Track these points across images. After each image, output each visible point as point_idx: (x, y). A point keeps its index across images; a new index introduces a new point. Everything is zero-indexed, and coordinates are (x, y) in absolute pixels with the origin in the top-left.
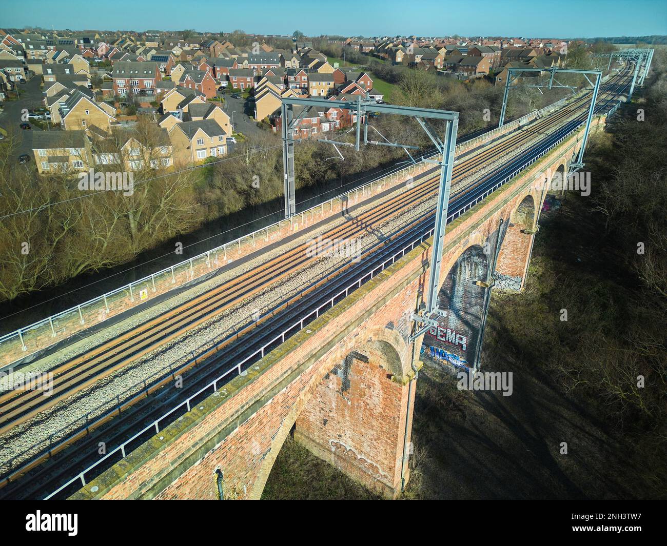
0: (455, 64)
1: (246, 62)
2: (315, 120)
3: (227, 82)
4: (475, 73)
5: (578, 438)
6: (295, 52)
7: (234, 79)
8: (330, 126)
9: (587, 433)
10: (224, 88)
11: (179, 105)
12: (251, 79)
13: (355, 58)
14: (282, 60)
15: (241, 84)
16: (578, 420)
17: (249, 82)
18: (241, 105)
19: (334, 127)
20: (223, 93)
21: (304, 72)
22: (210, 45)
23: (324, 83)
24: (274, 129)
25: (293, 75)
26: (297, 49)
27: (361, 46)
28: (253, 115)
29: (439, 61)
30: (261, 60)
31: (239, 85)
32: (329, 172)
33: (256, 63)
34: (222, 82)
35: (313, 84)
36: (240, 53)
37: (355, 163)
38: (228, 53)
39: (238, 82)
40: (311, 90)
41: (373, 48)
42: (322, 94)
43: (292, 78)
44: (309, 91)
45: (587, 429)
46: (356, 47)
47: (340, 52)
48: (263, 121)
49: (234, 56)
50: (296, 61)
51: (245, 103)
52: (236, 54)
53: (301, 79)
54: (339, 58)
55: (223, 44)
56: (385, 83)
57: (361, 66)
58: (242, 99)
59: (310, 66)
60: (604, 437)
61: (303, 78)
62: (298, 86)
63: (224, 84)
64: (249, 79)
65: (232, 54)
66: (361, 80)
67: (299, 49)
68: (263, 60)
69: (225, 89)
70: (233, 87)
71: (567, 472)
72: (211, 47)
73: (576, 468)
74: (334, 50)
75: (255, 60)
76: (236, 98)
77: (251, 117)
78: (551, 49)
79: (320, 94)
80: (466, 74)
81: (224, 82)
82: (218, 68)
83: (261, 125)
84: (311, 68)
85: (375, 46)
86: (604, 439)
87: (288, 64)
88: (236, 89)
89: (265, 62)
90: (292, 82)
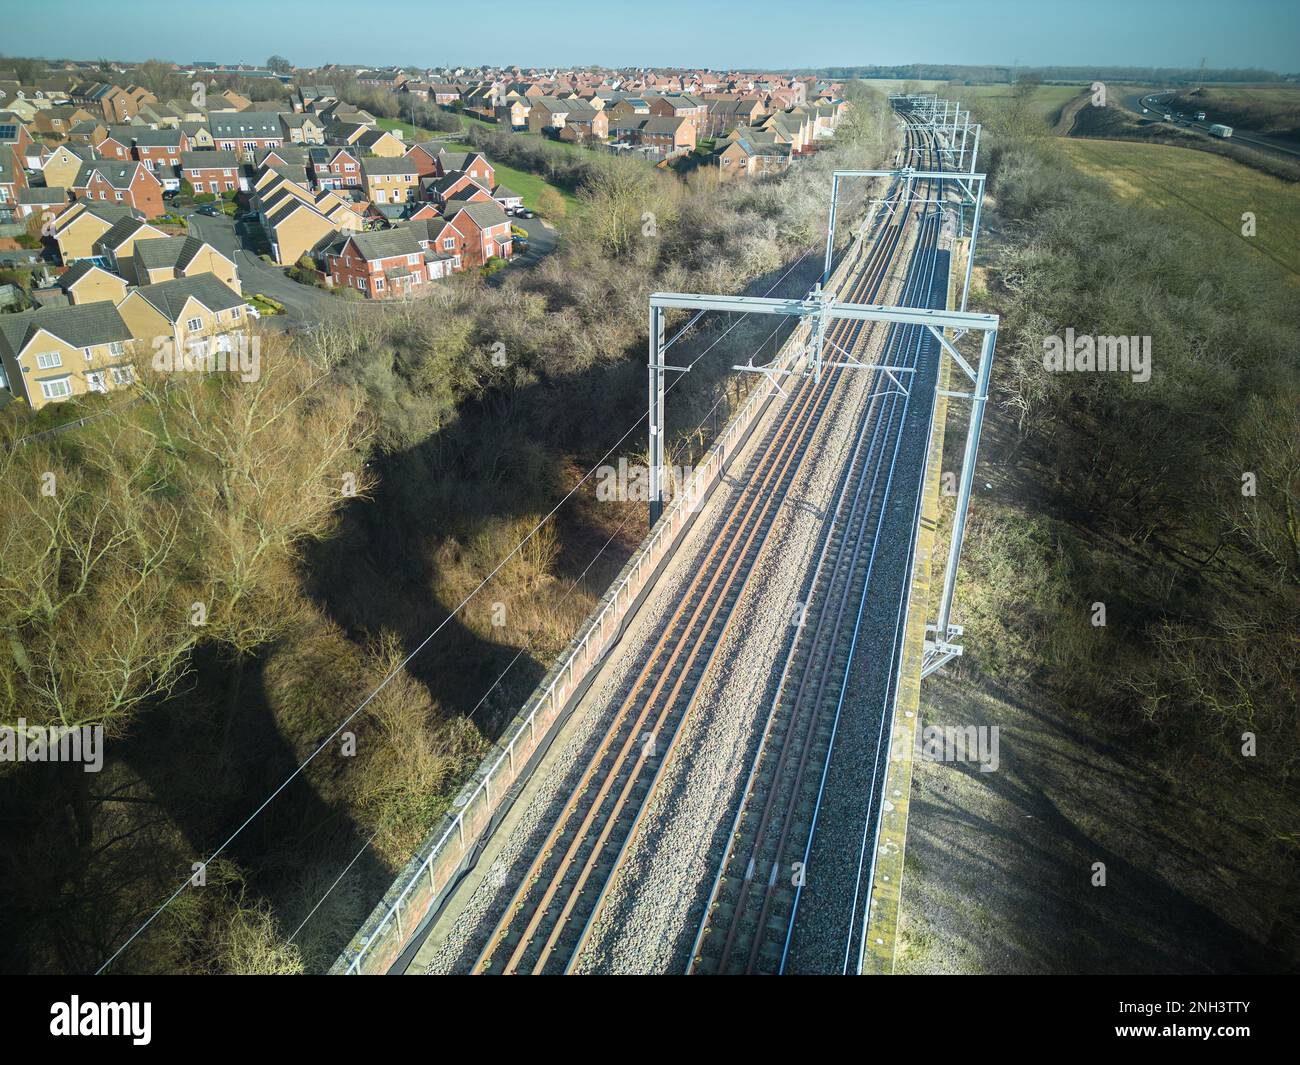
0: (633, 132)
1: (202, 132)
2: (413, 259)
3: (177, 180)
4: (673, 149)
5: (1087, 779)
6: (298, 106)
7: (193, 173)
8: (444, 267)
9: (1095, 768)
10: (174, 193)
11: (101, 240)
12: (233, 172)
13: (432, 120)
14: (285, 128)
15: (211, 183)
16: (1073, 750)
17: (228, 179)
18: (229, 231)
19: (453, 269)
20: (174, 206)
21: (347, 154)
22: (100, 96)
23: (399, 178)
24: (329, 280)
25: (324, 162)
26: (302, 101)
27: (432, 93)
28: (270, 251)
29: (600, 125)
30: (242, 129)
31: (206, 185)
32: (521, 372)
33: (232, 135)
34: (165, 181)
35: (375, 179)
36: (179, 112)
37: (578, 353)
38: (152, 114)
39: (205, 179)
40: (372, 191)
41: (457, 96)
42: (397, 199)
43: (322, 168)
44: (368, 194)
45: (1093, 761)
46: (419, 93)
47: (397, 105)
48: (299, 264)
49: (167, 120)
50: (314, 128)
51: (236, 225)
52: (172, 114)
53: (342, 168)
54: (396, 119)
55: (130, 92)
56: (511, 171)
57: (450, 135)
58: (224, 217)
59: (351, 139)
60: (1120, 769)
61: (347, 166)
62: (337, 183)
63: (171, 184)
64: (227, 172)
65: (162, 115)
66: (472, 169)
67: (307, 101)
68: (246, 129)
69: (178, 196)
70: (193, 192)
71: (1096, 837)
72: (105, 100)
73: (1105, 828)
74: (382, 103)
75: (229, 129)
76: (211, 215)
77: (265, 257)
78: (769, 92)
79: (391, 200)
80: (657, 150)
81: (171, 180)
82: (144, 150)
83: (297, 274)
84: (355, 143)
85: (459, 92)
86: (1120, 772)
87: (297, 135)
88: (200, 196)
89: (252, 133)
90: (325, 176)
